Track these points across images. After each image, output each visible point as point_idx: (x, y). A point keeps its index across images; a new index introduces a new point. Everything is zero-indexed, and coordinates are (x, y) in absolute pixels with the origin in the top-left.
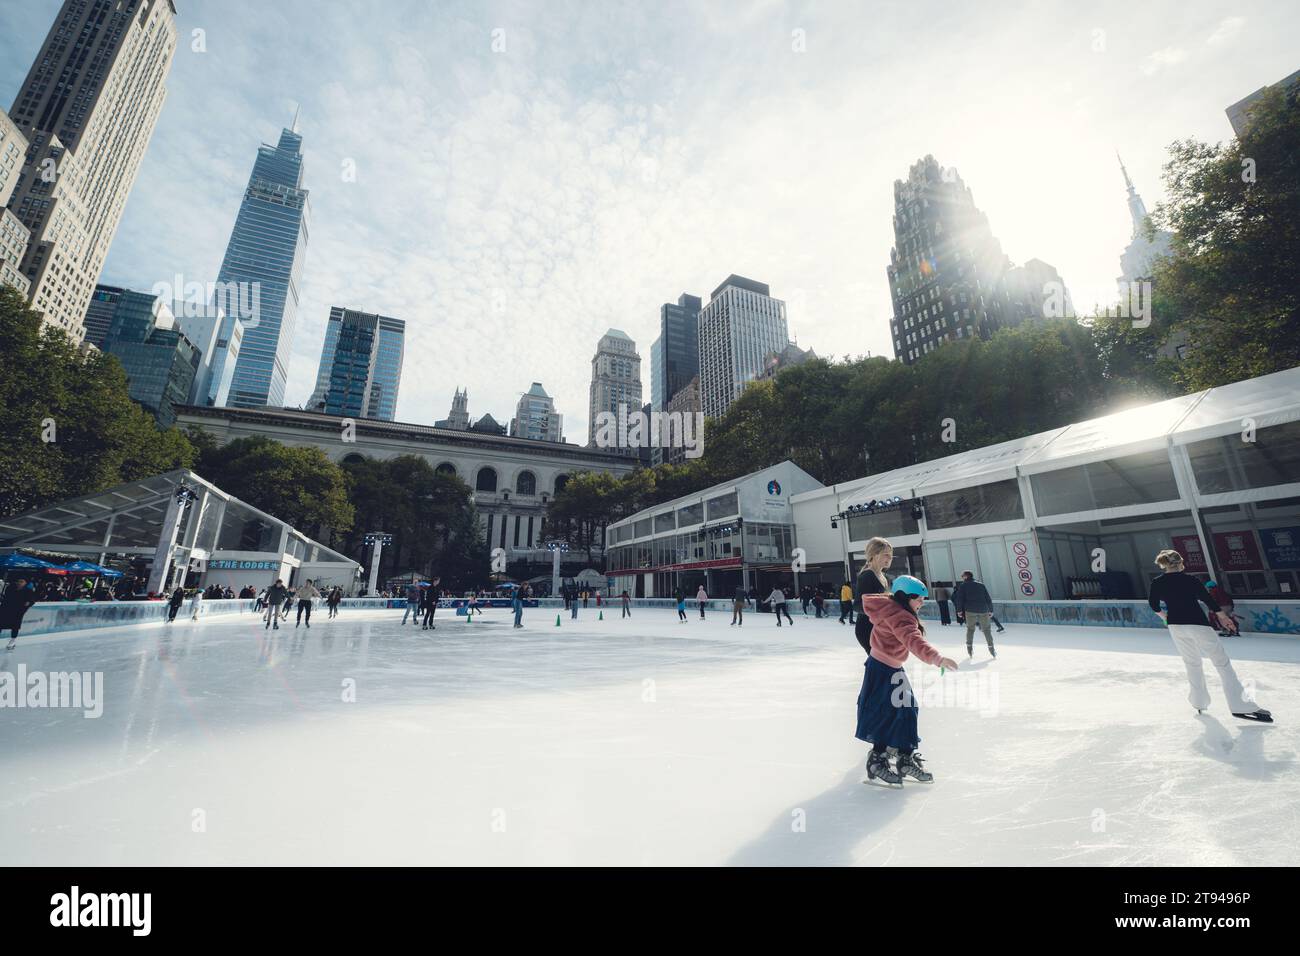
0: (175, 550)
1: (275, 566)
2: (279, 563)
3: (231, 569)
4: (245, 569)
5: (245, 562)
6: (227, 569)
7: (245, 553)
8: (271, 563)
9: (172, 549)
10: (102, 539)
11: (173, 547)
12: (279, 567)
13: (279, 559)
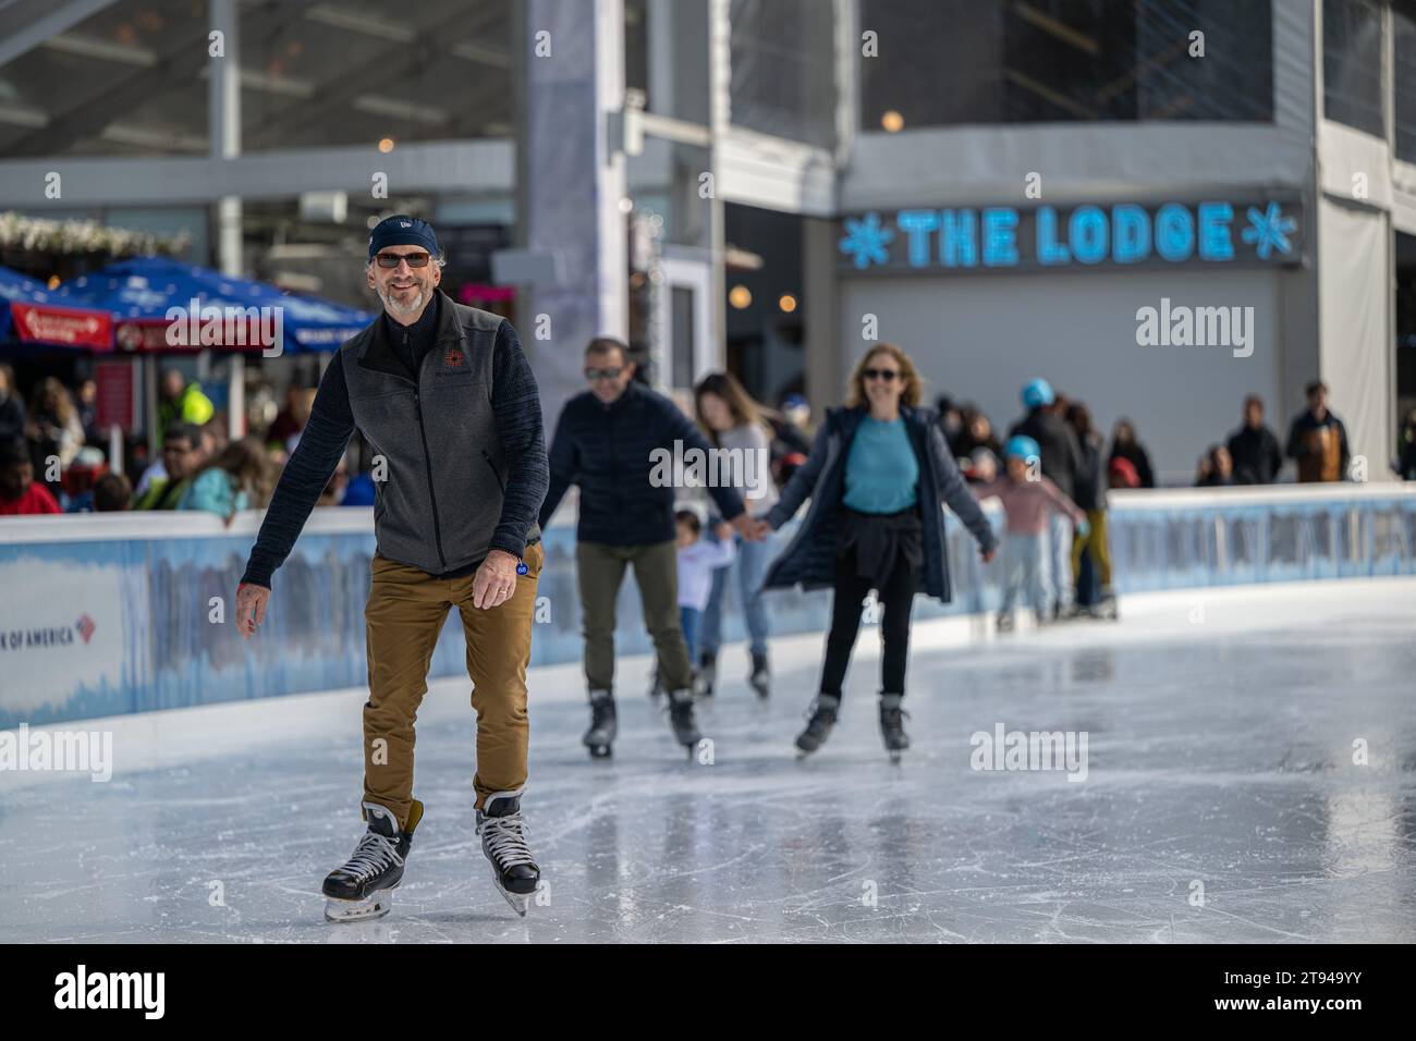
0: (633, 144)
1: (1272, 230)
2: (1299, 202)
3: (981, 272)
4: (1073, 268)
5: (1064, 213)
6: (960, 273)
7: (1052, 137)
8: (1246, 204)
9: (617, 139)
10: (196, 116)
11: (617, 121)
12: (1307, 238)
13: (1288, 175)
